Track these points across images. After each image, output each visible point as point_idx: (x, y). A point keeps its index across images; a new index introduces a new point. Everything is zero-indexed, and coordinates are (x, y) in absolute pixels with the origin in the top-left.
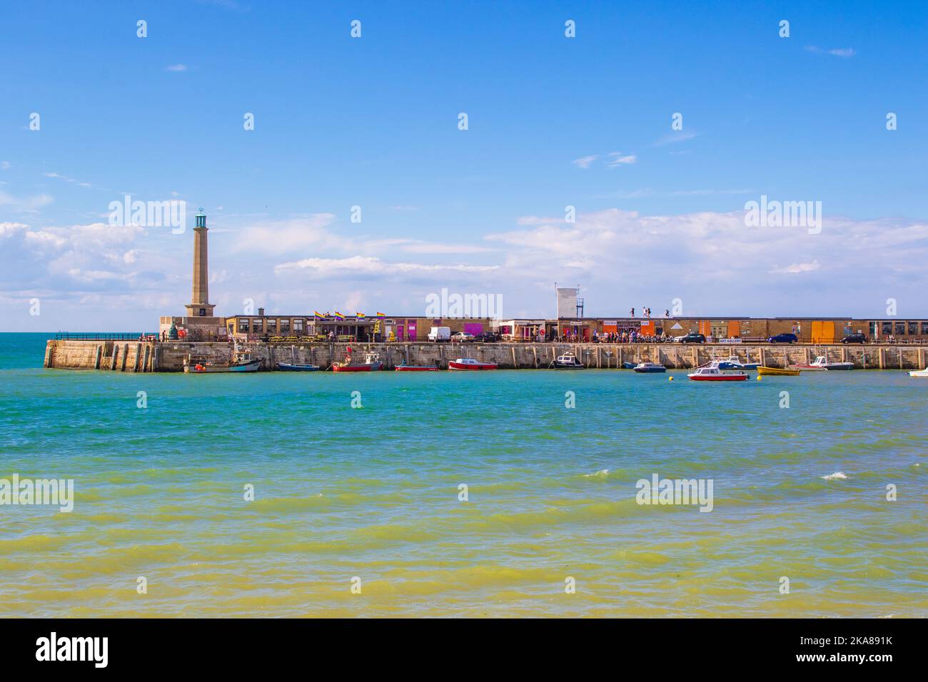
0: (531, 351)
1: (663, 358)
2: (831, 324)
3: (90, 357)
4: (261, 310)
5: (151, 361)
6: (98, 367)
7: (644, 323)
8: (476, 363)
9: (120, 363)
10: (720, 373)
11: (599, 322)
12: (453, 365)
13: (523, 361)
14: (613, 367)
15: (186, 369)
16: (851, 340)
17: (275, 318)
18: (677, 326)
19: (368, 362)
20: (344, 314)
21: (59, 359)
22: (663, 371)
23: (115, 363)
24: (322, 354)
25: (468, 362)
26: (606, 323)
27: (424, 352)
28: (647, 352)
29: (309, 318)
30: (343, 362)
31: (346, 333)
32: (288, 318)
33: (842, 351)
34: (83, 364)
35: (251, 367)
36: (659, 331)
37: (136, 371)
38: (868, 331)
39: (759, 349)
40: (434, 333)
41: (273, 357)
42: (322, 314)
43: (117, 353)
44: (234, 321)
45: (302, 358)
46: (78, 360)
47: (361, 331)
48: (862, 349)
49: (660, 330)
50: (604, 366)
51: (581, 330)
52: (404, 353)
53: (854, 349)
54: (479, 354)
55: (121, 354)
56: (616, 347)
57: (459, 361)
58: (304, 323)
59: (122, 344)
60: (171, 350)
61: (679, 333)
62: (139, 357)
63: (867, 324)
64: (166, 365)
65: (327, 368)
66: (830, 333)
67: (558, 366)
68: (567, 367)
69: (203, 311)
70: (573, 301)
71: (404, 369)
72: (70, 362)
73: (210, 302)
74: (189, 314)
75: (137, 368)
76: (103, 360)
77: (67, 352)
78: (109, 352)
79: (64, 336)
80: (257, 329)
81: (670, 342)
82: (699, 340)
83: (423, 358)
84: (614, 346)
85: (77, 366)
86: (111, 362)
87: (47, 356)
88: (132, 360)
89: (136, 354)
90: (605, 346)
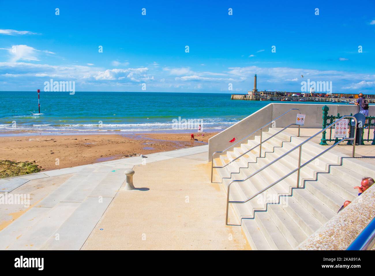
0: (310, 98)
1: (332, 100)
3: (241, 98)
4: (265, 91)
5: (255, 99)
7: (326, 94)
9: (248, 99)
11: (319, 94)
17: (269, 92)
18: (332, 95)
19: (286, 99)
21: (234, 98)
24: (279, 98)
26: (320, 94)
28: (329, 99)
30: (283, 99)
32: (271, 92)
39: (348, 99)
40: (293, 95)
45: (276, 99)
46: (238, 98)
47: (282, 94)
50: (322, 101)
52: (291, 98)
54: (302, 99)
55: (248, 97)
56: (324, 98)
57: (300, 100)
67: (316, 101)
69: (256, 90)
72: (237, 98)
73: (257, 89)
74: (254, 91)
75: (252, 100)
76: (244, 98)
77: (236, 97)
78: (245, 97)
79: (236, 94)
80: (266, 94)
81: (332, 98)
82: (337, 97)
83: (294, 99)
84: (323, 98)
85: (238, 99)
86: (246, 98)
87: (232, 97)
88: (251, 98)
89: (251, 97)
90: (322, 98)
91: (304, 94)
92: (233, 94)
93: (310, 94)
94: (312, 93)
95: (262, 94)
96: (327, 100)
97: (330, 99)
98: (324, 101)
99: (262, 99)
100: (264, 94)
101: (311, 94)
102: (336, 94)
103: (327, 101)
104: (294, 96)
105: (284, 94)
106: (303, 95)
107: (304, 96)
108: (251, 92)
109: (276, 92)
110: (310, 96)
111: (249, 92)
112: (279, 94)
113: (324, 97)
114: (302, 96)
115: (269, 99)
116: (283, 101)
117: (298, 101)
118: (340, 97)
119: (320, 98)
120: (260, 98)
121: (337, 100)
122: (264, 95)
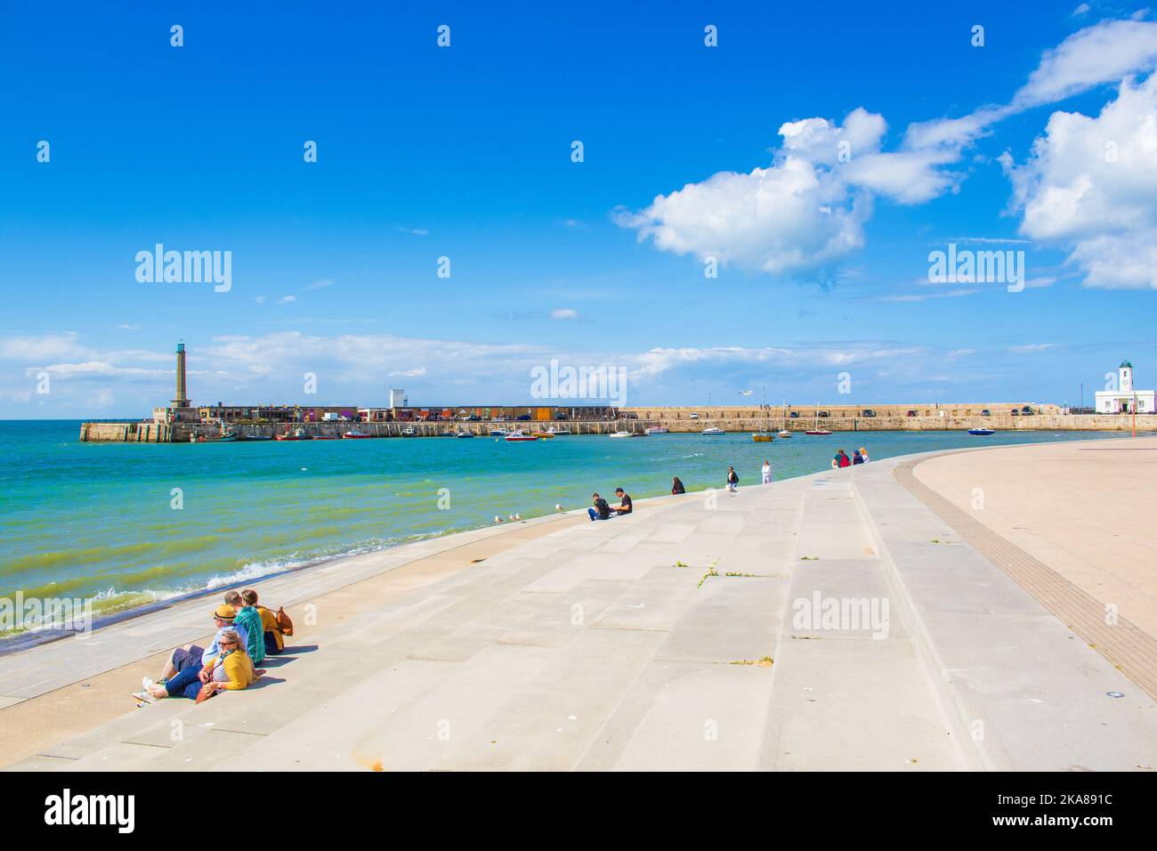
0: (386, 427)
1: (461, 431)
2: (548, 409)
3: (119, 434)
4: (220, 403)
5: (169, 436)
6: (126, 440)
7: (444, 410)
8: (359, 434)
9: (144, 436)
10: (523, 437)
11: (419, 409)
12: (346, 436)
13: (382, 432)
14: (433, 435)
15: (193, 440)
16: (561, 418)
17: (232, 408)
18: (463, 411)
19: (297, 434)
20: (274, 406)
21: (92, 435)
22: (472, 437)
23: (140, 438)
24: (269, 430)
25: (355, 434)
26: (423, 410)
27: (327, 428)
28: (452, 427)
29: (255, 408)
30: (284, 434)
31: (276, 417)
32: (240, 408)
33: (558, 424)
34: (112, 438)
35: (232, 438)
36: (453, 415)
37: (157, 442)
38: (567, 414)
39: (514, 424)
40: (327, 416)
41: (241, 432)
42: (263, 406)
43: (141, 431)
44: (207, 411)
45: (258, 433)
46: (108, 436)
47: (284, 415)
48: (569, 423)
49: (454, 413)
50: (428, 435)
51: (407, 414)
52: (316, 429)
53: (564, 423)
54: (358, 429)
55: (144, 431)
56: (434, 424)
57: (349, 433)
58: (249, 411)
59: (145, 426)
60: (181, 428)
61: (465, 415)
62: (159, 433)
63: (567, 410)
64: (178, 438)
65: (274, 438)
66: (547, 414)
67: (405, 435)
68: (410, 436)
69: (184, 404)
70: (401, 397)
71: (319, 438)
72: (101, 437)
73: (188, 398)
74: (174, 406)
75: (159, 440)
76: (130, 435)
77: (99, 431)
78: (134, 430)
79: (99, 421)
80: (222, 415)
81: (462, 421)
82: (478, 419)
83: (326, 432)
84: (432, 423)
85: (108, 440)
86: (137, 436)
87: (82, 434)
88: (154, 435)
89: (156, 432)
90: (428, 423)
91: (368, 411)
92: (89, 421)
93: (389, 411)
94: (396, 408)
95: (208, 418)
96: (446, 432)
97: (457, 425)
98: (436, 433)
99: (197, 436)
100: (215, 416)
101: (394, 413)
102: (475, 407)
103: (447, 435)
104: (330, 422)
105: (292, 413)
106: (366, 414)
107: (368, 419)
108: (162, 410)
109: (260, 409)
110: (390, 418)
111: (157, 410)
112: (272, 414)
113: (435, 420)
114: (359, 420)
115: (225, 437)
116: (284, 439)
117: (341, 438)
118: (490, 419)
119: (422, 424)
120: (189, 433)
121: (477, 428)
122: (214, 419)
